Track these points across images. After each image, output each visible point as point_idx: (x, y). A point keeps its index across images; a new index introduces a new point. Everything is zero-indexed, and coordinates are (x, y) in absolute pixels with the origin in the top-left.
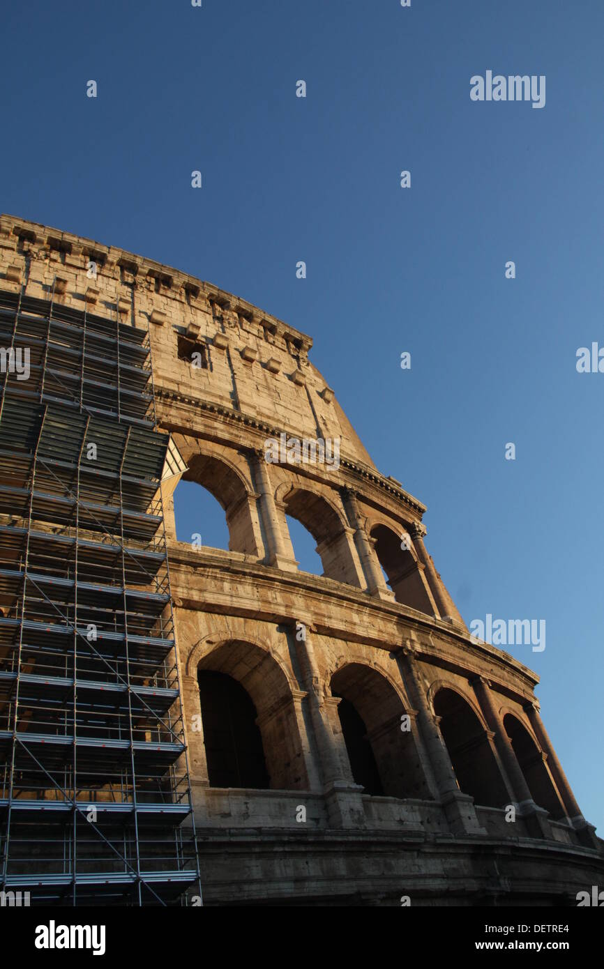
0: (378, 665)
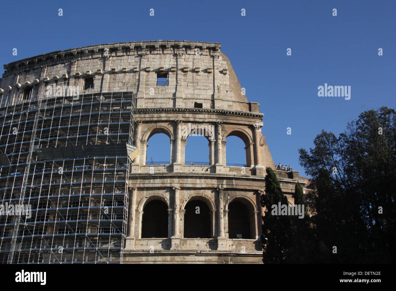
0: (206, 195)
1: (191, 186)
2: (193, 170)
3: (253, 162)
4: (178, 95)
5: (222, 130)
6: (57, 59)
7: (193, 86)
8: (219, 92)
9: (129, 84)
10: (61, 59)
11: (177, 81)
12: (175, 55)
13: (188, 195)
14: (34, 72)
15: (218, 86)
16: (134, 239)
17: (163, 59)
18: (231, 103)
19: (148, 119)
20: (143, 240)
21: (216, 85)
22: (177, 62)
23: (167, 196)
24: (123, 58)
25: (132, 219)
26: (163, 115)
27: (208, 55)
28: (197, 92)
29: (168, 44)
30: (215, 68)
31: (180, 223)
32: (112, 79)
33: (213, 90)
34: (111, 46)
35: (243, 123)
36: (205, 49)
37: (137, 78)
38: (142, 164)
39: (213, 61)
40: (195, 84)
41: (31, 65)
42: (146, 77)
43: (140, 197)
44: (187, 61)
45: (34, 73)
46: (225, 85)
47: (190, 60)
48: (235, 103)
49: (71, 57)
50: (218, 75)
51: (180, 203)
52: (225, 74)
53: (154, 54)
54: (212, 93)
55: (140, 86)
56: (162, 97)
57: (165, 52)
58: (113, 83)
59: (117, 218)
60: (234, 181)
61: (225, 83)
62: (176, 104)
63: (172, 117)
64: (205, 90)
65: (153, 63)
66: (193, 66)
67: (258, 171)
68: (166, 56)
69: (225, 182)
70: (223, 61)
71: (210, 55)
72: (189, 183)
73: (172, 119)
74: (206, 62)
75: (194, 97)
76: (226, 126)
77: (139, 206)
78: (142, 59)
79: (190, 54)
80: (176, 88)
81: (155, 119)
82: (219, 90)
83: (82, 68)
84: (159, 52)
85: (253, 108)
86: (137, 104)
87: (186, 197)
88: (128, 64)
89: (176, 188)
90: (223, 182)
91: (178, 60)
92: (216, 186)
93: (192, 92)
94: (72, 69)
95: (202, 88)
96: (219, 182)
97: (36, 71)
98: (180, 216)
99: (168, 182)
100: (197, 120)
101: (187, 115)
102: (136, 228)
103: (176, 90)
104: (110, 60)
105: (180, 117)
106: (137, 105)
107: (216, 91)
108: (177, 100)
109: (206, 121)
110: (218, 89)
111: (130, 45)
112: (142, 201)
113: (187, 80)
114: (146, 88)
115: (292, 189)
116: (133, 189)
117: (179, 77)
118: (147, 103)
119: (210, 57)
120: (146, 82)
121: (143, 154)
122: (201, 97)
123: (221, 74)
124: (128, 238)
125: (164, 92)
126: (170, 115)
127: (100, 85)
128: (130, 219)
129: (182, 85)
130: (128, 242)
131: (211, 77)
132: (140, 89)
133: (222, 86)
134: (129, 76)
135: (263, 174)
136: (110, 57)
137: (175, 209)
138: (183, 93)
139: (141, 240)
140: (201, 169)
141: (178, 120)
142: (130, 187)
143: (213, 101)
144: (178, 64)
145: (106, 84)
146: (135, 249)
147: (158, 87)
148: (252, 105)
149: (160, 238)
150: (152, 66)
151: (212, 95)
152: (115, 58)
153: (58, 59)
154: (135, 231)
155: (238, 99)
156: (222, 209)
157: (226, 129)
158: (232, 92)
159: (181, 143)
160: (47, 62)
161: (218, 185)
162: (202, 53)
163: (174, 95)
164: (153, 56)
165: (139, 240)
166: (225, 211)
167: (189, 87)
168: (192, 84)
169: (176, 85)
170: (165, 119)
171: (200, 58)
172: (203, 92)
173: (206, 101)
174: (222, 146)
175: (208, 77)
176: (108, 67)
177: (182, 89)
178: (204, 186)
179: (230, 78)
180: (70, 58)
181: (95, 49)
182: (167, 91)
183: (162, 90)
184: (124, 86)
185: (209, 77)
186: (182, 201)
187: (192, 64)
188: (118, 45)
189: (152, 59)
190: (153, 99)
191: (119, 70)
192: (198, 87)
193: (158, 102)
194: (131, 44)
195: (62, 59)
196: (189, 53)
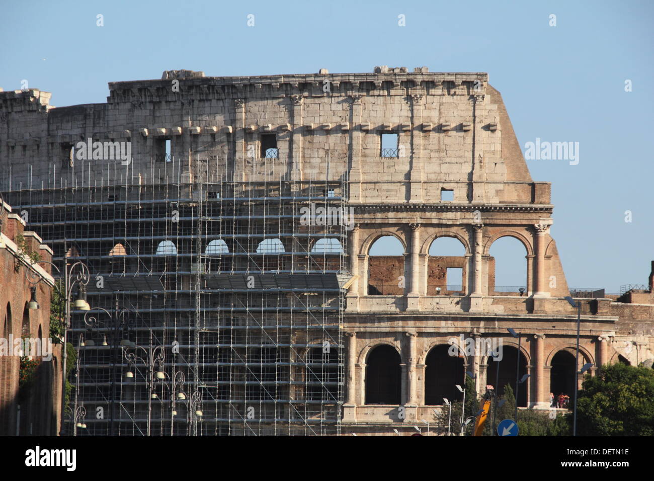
1: (432, 330)
2: (437, 303)
3: (531, 288)
4: (413, 177)
5: (484, 236)
6: (209, 91)
7: (440, 158)
8: (481, 167)
9: (336, 154)
10: (215, 91)
11: (412, 149)
12: (409, 98)
13: (428, 343)
14: (168, 108)
15: (480, 155)
16: (354, 407)
17: (389, 106)
18: (501, 187)
19: (368, 221)
20: (367, 407)
21: (477, 155)
22: (412, 111)
23: (398, 345)
24: (322, 100)
25: (351, 378)
26: (391, 215)
27: (466, 94)
28: (445, 168)
29: (395, 79)
30: (477, 120)
31: (417, 384)
32: (307, 143)
33: (471, 164)
34: (300, 79)
35: (518, 222)
36: (459, 85)
37: (348, 142)
38: (362, 294)
39: (474, 107)
40: (442, 154)
41: (160, 93)
42: (362, 141)
43: (361, 346)
44: (429, 109)
45: (170, 109)
46: (494, 153)
47: (434, 106)
48: (509, 185)
49: (234, 91)
50: (482, 135)
51: (418, 354)
52: (493, 131)
53: (374, 96)
54: (469, 170)
55: (354, 159)
56: (389, 179)
57: (393, 92)
58: (309, 150)
59: (330, 380)
60: (496, 322)
61: (492, 149)
62: (411, 192)
63: (405, 217)
64: (458, 165)
65: (373, 114)
66: (440, 118)
67: (536, 304)
68: (394, 100)
69: (482, 324)
70: (491, 103)
71: (469, 94)
72: (430, 326)
73: (404, 221)
74: (463, 109)
75: (441, 179)
76: (490, 229)
77: (360, 359)
78: (354, 106)
79: (434, 95)
80: (411, 163)
81: (379, 221)
82: (482, 164)
83: (255, 115)
84: (381, 93)
85: (539, 193)
86: (351, 192)
87: (425, 346)
88: (331, 113)
89: (411, 335)
90: (480, 324)
91: (415, 107)
92: (469, 330)
93: (437, 169)
94: (238, 116)
95: (454, 160)
96: (474, 324)
97: (172, 106)
98: (417, 374)
99: (399, 326)
100: (444, 222)
101: (428, 214)
102: (357, 390)
103: (411, 167)
104: (301, 105)
105: (417, 218)
106: (350, 195)
107: (477, 166)
108: (413, 186)
109: (458, 223)
110: (481, 162)
111: (333, 81)
112: (364, 351)
113: (430, 147)
114: (363, 161)
115: (590, 331)
116: (351, 335)
117: (416, 141)
118: (366, 189)
119: (469, 100)
120: (363, 151)
121: (362, 277)
122: (452, 178)
123: (487, 132)
124: (346, 405)
125: (392, 170)
126: (401, 215)
127: (287, 151)
128: (347, 377)
129: (421, 156)
130: (346, 411)
131: (469, 140)
132: (353, 165)
133: (487, 155)
134: (334, 139)
135: (544, 307)
136: (300, 99)
137: (410, 364)
138: (422, 171)
139: (364, 407)
140: (450, 301)
141: (413, 224)
142: (345, 331)
143: (470, 185)
144: (414, 115)
145: (299, 151)
146: (356, 421)
147: (382, 161)
148: (537, 187)
149: (390, 406)
150: (372, 118)
151: (469, 174)
152: (309, 101)
153: (211, 91)
154: (356, 394)
155: (515, 177)
156: (477, 364)
157: (490, 234)
158: (504, 165)
159: (420, 261)
160: (191, 93)
161: (473, 328)
162: (455, 92)
163: (408, 175)
164: (372, 99)
165: (362, 407)
166: (481, 367)
167: (434, 160)
168: (437, 155)
169: (412, 158)
170: (394, 221)
171: (452, 101)
172: (455, 168)
173: (460, 185)
174: (482, 264)
175: (464, 138)
176: (298, 117)
177: (421, 164)
178: (452, 330)
179: (503, 136)
180: (232, 93)
181: (275, 84)
182: (397, 167)
183: (389, 167)
184: (328, 156)
185: (467, 138)
186: (420, 352)
187: (437, 113)
188: (313, 79)
189: (370, 105)
190: (375, 183)
191: (317, 126)
192: (448, 160)
193: (384, 188)
194: (334, 78)
195: (217, 91)
196: (433, 93)
